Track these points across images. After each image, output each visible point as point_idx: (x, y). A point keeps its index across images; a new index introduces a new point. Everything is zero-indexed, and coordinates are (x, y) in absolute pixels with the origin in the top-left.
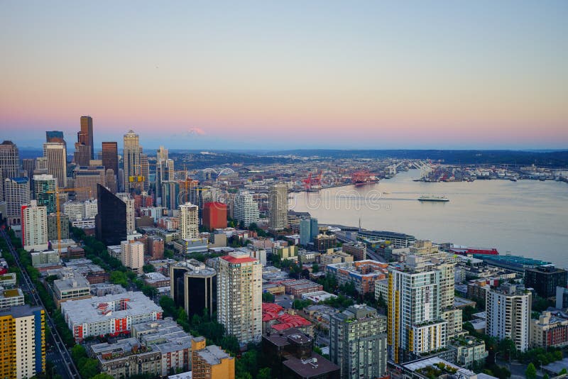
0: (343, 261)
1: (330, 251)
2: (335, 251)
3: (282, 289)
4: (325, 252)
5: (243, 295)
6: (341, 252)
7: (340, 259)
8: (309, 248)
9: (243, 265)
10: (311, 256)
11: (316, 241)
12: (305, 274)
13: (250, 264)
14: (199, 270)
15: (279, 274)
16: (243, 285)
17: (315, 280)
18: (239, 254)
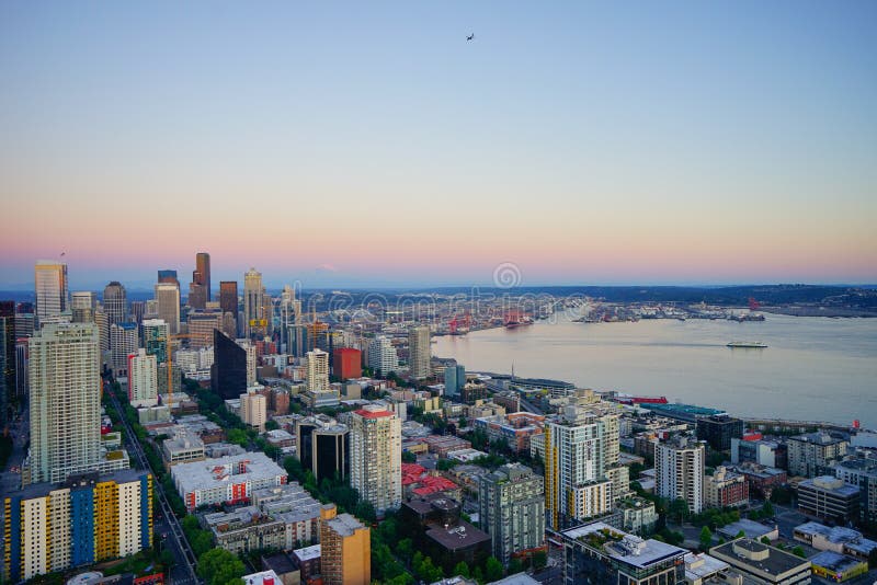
0: (493, 414)
1: (479, 402)
2: (485, 402)
3: (425, 447)
4: (474, 404)
5: (379, 455)
6: (491, 403)
7: (491, 411)
8: (455, 400)
9: (380, 420)
10: (457, 408)
11: (463, 391)
12: (451, 430)
13: (387, 419)
14: (330, 427)
15: (421, 430)
16: (378, 442)
17: (462, 437)
18: (374, 408)
